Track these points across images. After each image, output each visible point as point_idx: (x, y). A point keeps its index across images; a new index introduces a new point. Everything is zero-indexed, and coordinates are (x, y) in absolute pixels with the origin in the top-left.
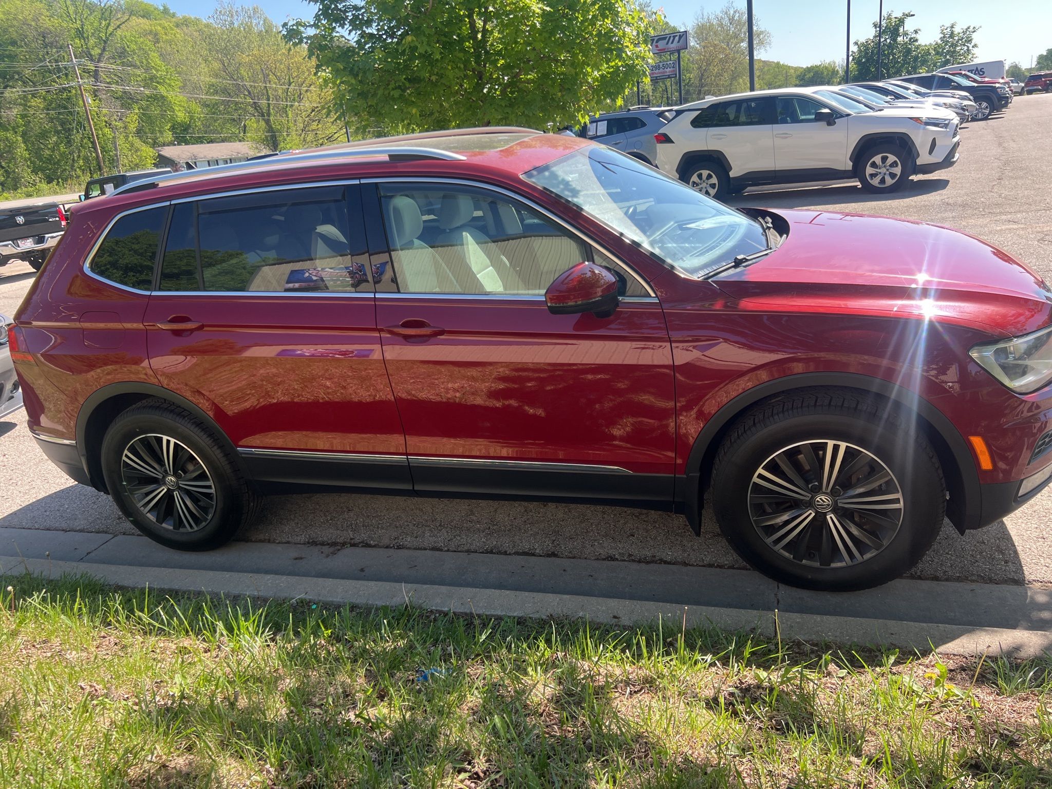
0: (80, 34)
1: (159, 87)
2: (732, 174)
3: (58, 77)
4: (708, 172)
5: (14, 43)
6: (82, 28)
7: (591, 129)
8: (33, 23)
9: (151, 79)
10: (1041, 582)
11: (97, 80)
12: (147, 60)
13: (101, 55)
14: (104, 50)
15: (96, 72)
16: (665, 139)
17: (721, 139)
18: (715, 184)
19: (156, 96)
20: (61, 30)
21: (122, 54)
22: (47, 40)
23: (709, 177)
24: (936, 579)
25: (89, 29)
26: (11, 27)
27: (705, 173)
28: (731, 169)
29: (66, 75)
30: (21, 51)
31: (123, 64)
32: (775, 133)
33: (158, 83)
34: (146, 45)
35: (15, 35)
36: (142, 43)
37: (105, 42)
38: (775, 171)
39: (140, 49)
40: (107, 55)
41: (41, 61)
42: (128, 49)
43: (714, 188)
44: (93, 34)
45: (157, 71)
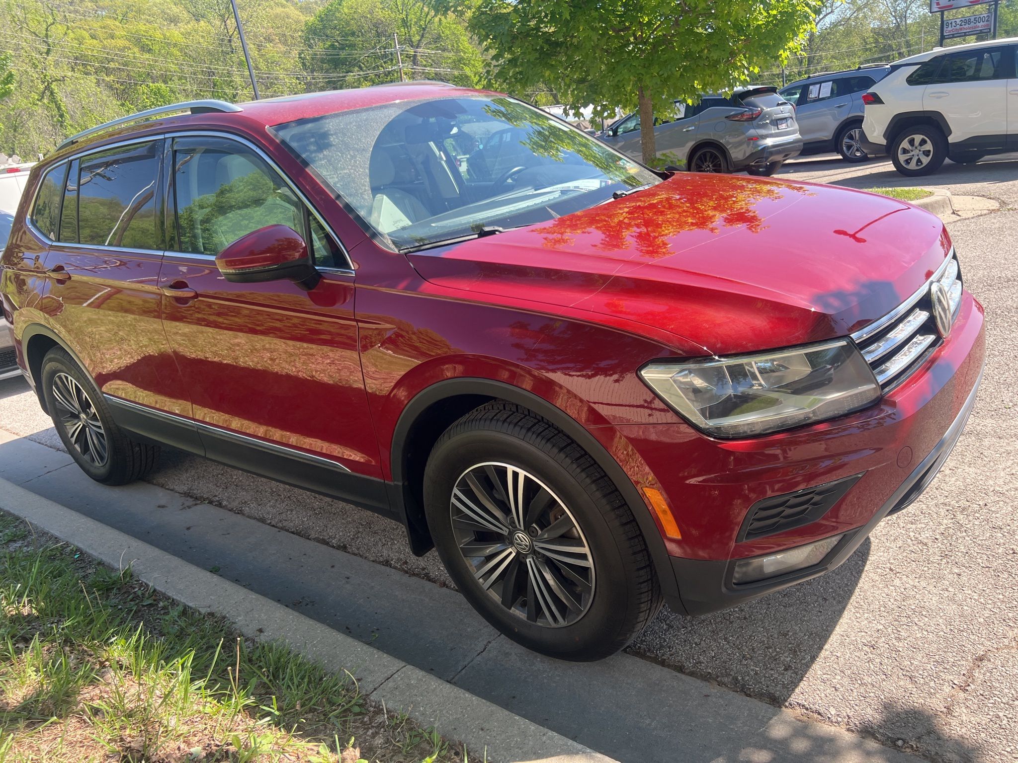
0: (405, 23)
1: (465, 68)
2: (951, 139)
3: (385, 62)
4: (922, 137)
5: (353, 34)
6: (407, 18)
7: (814, 92)
8: (369, 16)
9: (459, 61)
10: (807, 709)
11: (415, 64)
12: (457, 44)
13: (420, 41)
14: (422, 36)
15: (415, 56)
16: (875, 99)
17: (940, 97)
18: (929, 151)
19: (461, 75)
20: (390, 21)
21: (438, 38)
22: (380, 30)
23: (923, 142)
24: (680, 669)
25: (412, 18)
26: (352, 19)
27: (918, 138)
28: (950, 132)
29: (392, 60)
30: (358, 40)
31: (437, 48)
32: (1009, 89)
33: (464, 64)
34: (458, 30)
35: (355, 28)
36: (455, 28)
37: (424, 30)
38: (1006, 135)
39: (454, 34)
40: (424, 41)
41: (373, 48)
42: (443, 35)
43: (928, 156)
44: (416, 23)
45: (465, 53)
